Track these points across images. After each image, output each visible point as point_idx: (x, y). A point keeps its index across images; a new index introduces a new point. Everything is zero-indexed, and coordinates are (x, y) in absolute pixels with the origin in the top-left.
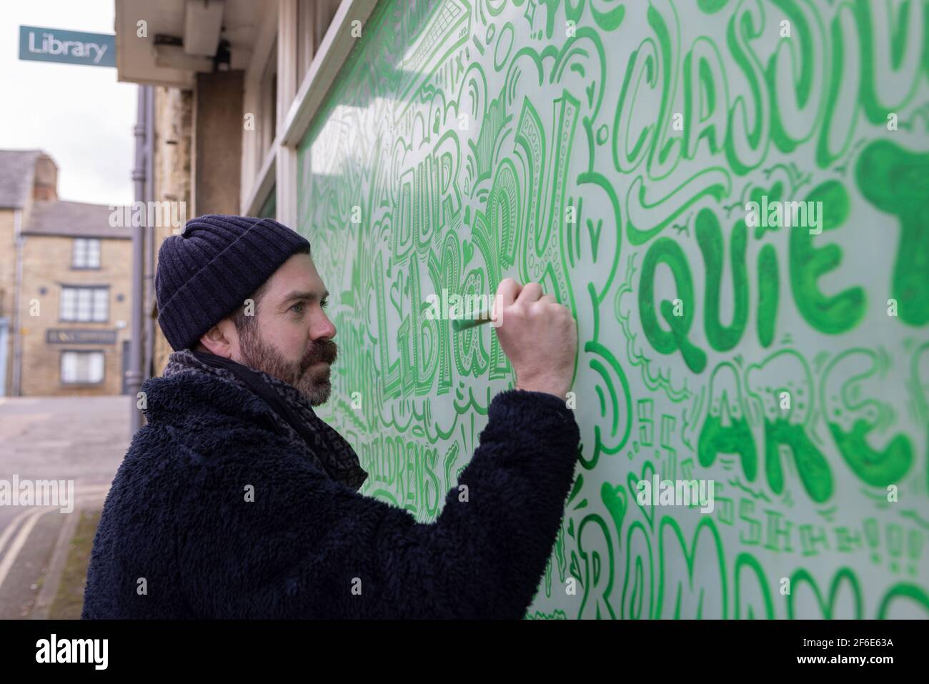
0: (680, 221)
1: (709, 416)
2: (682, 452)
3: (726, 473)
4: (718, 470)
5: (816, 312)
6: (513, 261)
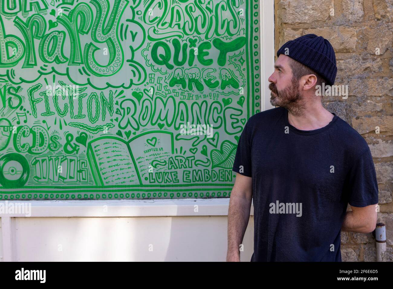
0: (168, 39)
1: (173, 77)
2: (164, 84)
3: (178, 88)
4: (175, 87)
5: (202, 62)
6: (87, 33)
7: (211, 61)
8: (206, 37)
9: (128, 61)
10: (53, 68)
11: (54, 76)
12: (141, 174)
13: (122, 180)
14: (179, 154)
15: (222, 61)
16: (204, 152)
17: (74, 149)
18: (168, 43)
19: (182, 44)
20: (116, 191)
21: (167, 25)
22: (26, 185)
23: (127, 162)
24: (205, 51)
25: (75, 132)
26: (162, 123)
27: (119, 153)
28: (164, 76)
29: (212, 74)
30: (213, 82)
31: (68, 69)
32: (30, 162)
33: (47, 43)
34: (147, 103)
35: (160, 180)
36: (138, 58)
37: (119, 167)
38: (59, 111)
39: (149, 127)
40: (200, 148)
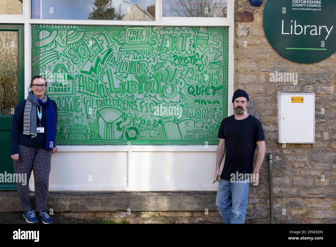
0: (194, 85)
1: (196, 99)
2: (192, 102)
3: (197, 103)
4: (196, 103)
5: (207, 94)
6: (163, 82)
7: (210, 94)
8: (208, 85)
9: (179, 93)
10: (150, 94)
11: (150, 97)
12: (182, 136)
13: (175, 138)
14: (197, 128)
15: (214, 94)
16: (206, 128)
17: (157, 126)
18: (194, 87)
19: (199, 87)
20: (172, 142)
21: (194, 80)
22: (137, 139)
23: (176, 131)
24: (208, 90)
25: (157, 119)
26: (191, 116)
27: (174, 128)
28: (192, 99)
29: (210, 99)
30: (210, 101)
31: (155, 95)
32: (139, 130)
33: (147, 85)
34: (186, 109)
35: (189, 138)
36: (183, 92)
37: (174, 133)
38: (151, 111)
39: (186, 118)
40: (205, 126)
